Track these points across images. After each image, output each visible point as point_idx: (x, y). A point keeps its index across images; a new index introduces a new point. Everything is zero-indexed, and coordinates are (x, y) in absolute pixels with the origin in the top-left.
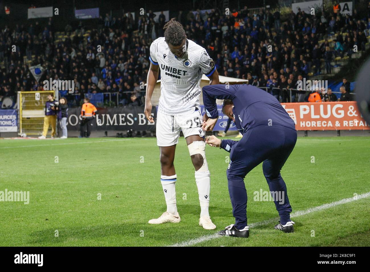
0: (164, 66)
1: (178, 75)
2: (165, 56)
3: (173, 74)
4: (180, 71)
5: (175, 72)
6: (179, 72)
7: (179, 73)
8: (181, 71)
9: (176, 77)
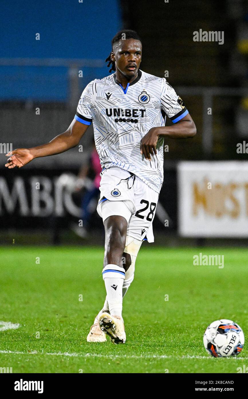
0: (111, 110)
1: (134, 119)
2: (108, 95)
3: (127, 118)
4: (135, 111)
5: (128, 114)
6: (134, 113)
7: (135, 115)
8: (137, 110)
9: (132, 121)
